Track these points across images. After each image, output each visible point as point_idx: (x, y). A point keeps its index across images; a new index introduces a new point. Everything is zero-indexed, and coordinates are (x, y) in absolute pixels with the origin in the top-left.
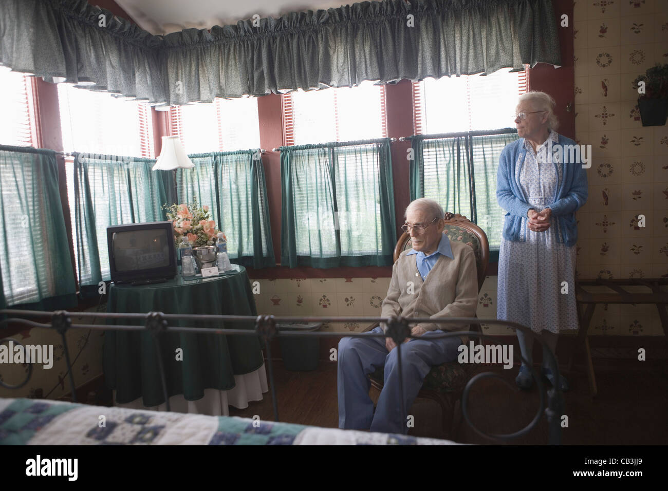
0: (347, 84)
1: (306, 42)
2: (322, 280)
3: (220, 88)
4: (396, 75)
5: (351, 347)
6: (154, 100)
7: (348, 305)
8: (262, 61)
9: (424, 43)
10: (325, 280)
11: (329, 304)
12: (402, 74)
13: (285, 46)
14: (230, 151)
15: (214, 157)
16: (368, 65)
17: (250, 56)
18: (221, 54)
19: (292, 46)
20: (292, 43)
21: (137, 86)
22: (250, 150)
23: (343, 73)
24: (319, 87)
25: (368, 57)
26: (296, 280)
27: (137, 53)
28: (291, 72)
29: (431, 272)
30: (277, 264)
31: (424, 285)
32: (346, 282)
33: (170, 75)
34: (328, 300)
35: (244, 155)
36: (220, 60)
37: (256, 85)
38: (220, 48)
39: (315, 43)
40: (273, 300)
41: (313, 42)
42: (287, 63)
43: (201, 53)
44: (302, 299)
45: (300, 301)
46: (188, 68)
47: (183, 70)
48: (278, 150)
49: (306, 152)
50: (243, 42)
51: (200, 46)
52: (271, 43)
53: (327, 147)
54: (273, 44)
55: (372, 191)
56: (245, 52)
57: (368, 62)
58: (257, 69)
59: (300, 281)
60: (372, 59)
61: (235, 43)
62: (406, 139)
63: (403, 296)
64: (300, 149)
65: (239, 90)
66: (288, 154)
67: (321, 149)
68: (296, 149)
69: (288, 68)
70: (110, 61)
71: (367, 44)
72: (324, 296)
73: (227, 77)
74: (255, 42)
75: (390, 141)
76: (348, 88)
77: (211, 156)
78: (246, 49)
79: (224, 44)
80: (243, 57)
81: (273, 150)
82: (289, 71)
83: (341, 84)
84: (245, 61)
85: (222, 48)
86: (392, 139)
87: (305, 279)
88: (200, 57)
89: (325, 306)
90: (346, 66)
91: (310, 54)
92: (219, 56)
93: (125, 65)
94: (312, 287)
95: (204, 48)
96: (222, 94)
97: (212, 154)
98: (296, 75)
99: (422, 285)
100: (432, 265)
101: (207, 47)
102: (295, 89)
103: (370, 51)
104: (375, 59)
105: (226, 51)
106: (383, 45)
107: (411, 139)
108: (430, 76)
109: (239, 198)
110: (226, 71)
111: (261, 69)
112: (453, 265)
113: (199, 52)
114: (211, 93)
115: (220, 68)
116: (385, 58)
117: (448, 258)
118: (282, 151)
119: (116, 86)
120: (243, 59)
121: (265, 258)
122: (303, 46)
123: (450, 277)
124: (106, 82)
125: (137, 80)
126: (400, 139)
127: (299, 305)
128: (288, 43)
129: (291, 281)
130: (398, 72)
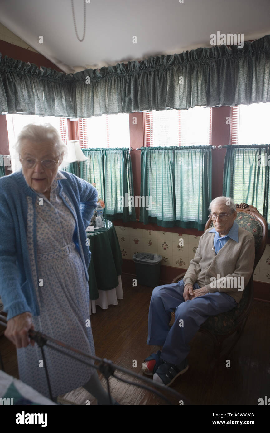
0: (185, 107)
1: (159, 78)
2: (164, 232)
3: (106, 108)
4: (218, 103)
5: (159, 296)
6: (67, 115)
7: (179, 250)
8: (131, 91)
9: (241, 78)
10: (166, 233)
11: (168, 248)
12: (222, 102)
13: (145, 81)
14: (112, 148)
15: (102, 151)
16: (199, 95)
17: (124, 88)
18: (106, 86)
19: (150, 81)
20: (150, 79)
21: (56, 108)
22: (123, 148)
23: (182, 100)
24: (166, 109)
25: (199, 89)
26: (148, 230)
27: (56, 86)
28: (148, 99)
29: (221, 250)
30: (137, 220)
31: (216, 258)
32: (179, 236)
33: (77, 99)
34: (167, 245)
35: (119, 151)
36: (106, 89)
37: (127, 107)
38: (106, 81)
39: (165, 78)
40: (134, 241)
41: (164, 78)
42: (146, 92)
43: (95, 85)
44: (152, 242)
45: (150, 243)
46: (87, 95)
47: (85, 96)
48: (140, 149)
49: (157, 151)
50: (120, 77)
51: (94, 80)
52: (137, 79)
53: (170, 149)
54: (138, 79)
55: (198, 180)
56: (120, 84)
57: (199, 92)
58: (127, 96)
59: (151, 231)
60: (202, 91)
61: (115, 79)
62: (223, 147)
63: (202, 262)
64: (153, 149)
65: (117, 110)
66: (146, 152)
67: (166, 150)
68: (151, 150)
69: (147, 96)
70: (38, 96)
71: (200, 79)
72: (165, 243)
73: (110, 101)
74: (127, 78)
75: (212, 148)
76: (186, 110)
77: (100, 150)
78: (121, 82)
79: (108, 79)
80: (119, 87)
81: (137, 149)
82: (147, 98)
83: (181, 108)
84: (121, 90)
85: (107, 81)
86: (213, 147)
87: (154, 231)
88: (94, 88)
89: (165, 249)
90: (185, 95)
91: (161, 86)
92: (105, 87)
93: (48, 96)
94: (158, 236)
95: (97, 81)
96: (106, 112)
97: (101, 149)
98: (151, 101)
99: (214, 258)
100: (223, 245)
101: (99, 81)
102: (151, 110)
103: (202, 84)
104: (204, 91)
105: (110, 83)
106: (210, 80)
107: (226, 147)
108: (242, 104)
109: (116, 178)
110: (110, 97)
111: (130, 97)
112: (237, 247)
113: (94, 84)
114: (101, 111)
115: (106, 95)
116: (211, 90)
117: (234, 242)
118: (142, 150)
119: (41, 111)
120: (119, 89)
121: (130, 215)
122: (157, 81)
123: (233, 256)
124: (34, 110)
125: (56, 104)
126: (219, 147)
127: (150, 246)
128: (148, 78)
129: (146, 231)
130: (219, 100)
